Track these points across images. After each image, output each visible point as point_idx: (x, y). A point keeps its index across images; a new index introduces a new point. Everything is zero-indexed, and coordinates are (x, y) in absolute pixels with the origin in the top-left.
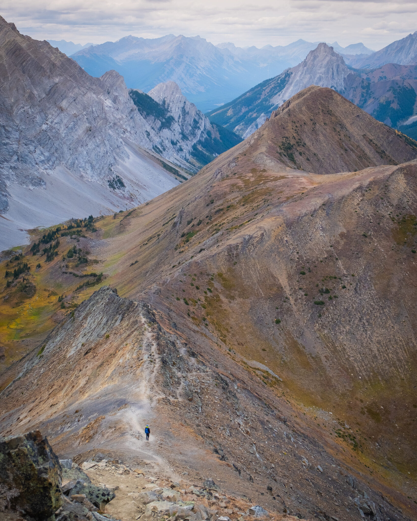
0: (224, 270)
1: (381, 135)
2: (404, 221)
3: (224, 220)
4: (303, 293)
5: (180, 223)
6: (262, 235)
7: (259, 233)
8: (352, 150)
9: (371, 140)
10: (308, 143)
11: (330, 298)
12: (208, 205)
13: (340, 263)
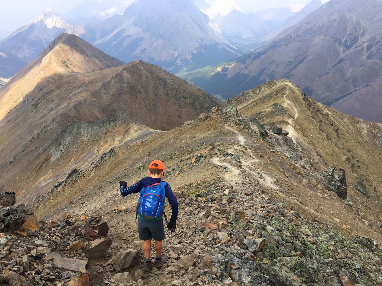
0: (75, 114)
1: (99, 54)
2: (131, 87)
3: (51, 96)
4: (106, 117)
5: (28, 100)
6: (85, 99)
7: (84, 99)
8: (90, 61)
9: (96, 56)
10: (72, 60)
11: (115, 117)
12: (40, 91)
13: (114, 105)
